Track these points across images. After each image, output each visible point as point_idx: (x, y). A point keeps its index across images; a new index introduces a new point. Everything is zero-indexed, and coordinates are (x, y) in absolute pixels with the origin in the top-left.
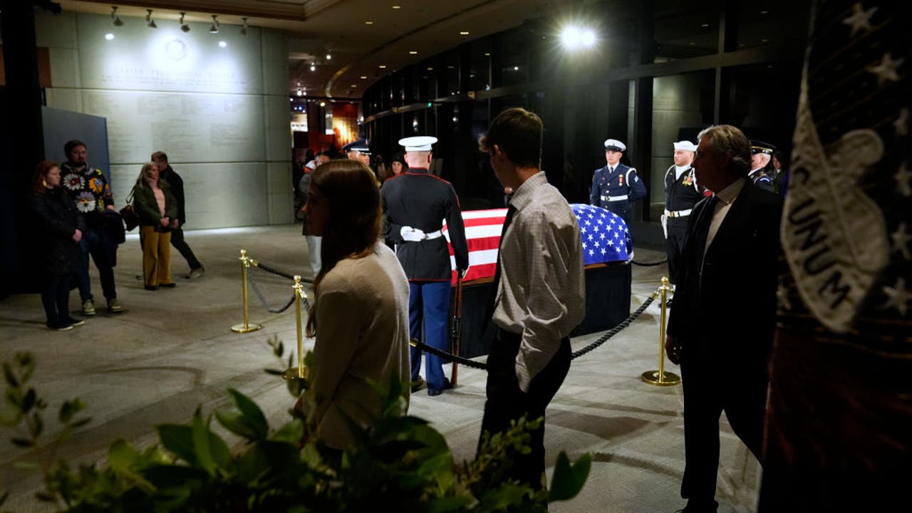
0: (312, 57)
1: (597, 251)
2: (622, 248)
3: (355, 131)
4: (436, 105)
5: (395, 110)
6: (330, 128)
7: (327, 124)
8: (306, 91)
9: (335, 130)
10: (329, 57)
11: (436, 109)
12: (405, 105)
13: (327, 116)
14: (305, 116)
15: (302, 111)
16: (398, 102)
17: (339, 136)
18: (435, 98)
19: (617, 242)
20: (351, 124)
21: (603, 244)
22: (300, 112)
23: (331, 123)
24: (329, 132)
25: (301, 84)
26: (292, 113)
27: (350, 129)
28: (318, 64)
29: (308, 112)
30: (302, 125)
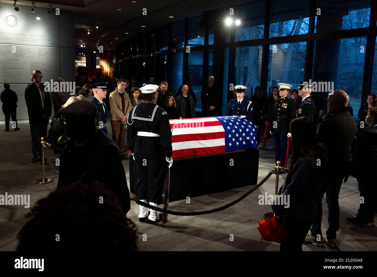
0: (89, 27)
1: (241, 142)
2: (255, 141)
3: (112, 67)
4: (155, 55)
5: (133, 57)
6: (99, 64)
7: (97, 63)
8: (85, 45)
9: (101, 66)
10: (97, 27)
11: (155, 57)
12: (138, 55)
13: (97, 58)
14: (85, 58)
15: (83, 55)
16: (134, 52)
17: (103, 70)
18: (155, 51)
19: (251, 138)
20: (110, 63)
21: (244, 139)
22: (83, 56)
23: (99, 62)
24: (98, 67)
25: (83, 41)
26: (78, 56)
27: (109, 66)
28: (91, 31)
29: (86, 56)
30: (84, 63)
